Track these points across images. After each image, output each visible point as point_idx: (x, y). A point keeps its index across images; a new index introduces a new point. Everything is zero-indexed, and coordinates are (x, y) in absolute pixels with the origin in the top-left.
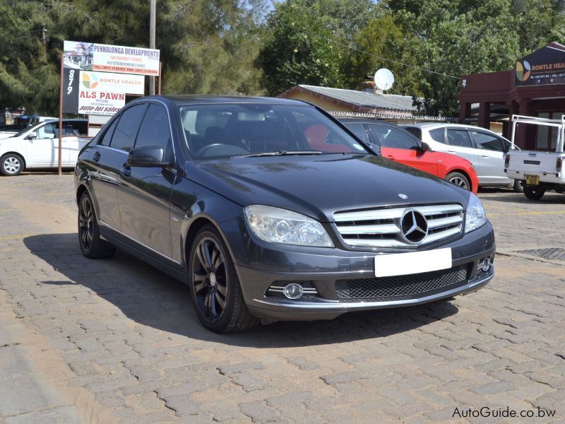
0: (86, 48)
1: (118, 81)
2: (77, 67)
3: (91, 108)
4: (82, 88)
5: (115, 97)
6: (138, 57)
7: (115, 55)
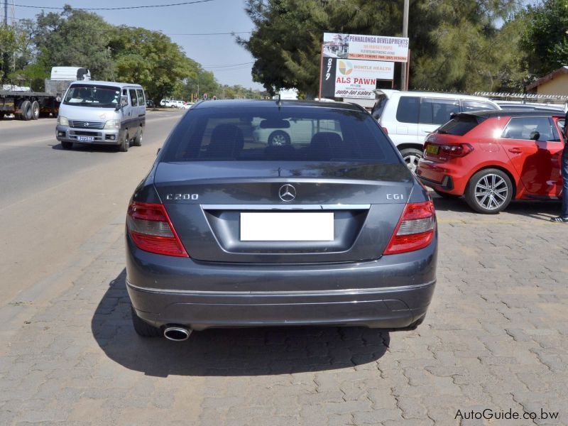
0: (343, 38)
1: (370, 68)
2: (334, 55)
3: (346, 92)
4: (338, 74)
5: (367, 82)
6: (389, 45)
7: (369, 44)
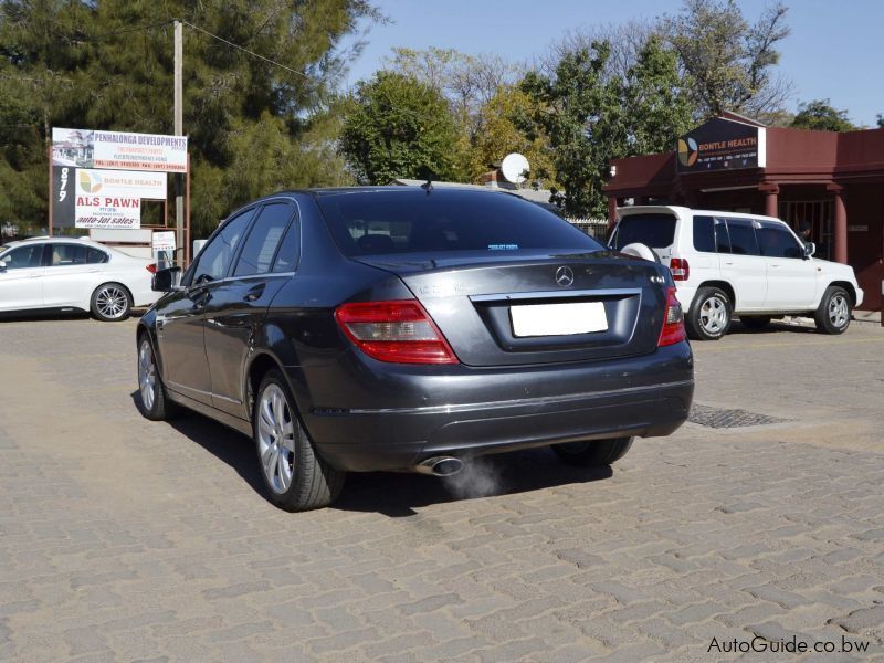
0: (83, 137)
1: (130, 182)
2: (72, 163)
3: (92, 220)
4: (79, 192)
5: (125, 203)
6: (157, 147)
7: (125, 145)
